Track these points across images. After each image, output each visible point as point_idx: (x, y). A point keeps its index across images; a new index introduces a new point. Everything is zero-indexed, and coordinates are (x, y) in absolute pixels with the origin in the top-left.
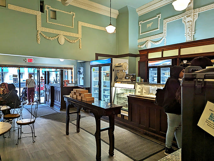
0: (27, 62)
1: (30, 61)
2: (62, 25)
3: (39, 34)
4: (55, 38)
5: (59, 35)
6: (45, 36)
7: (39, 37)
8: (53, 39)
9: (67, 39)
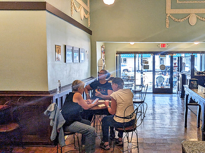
0: (160, 47)
1: (163, 47)
2: (194, 2)
3: (167, 18)
4: (185, 19)
5: (190, 14)
6: (174, 19)
7: (168, 21)
8: (183, 20)
9: (199, 17)
